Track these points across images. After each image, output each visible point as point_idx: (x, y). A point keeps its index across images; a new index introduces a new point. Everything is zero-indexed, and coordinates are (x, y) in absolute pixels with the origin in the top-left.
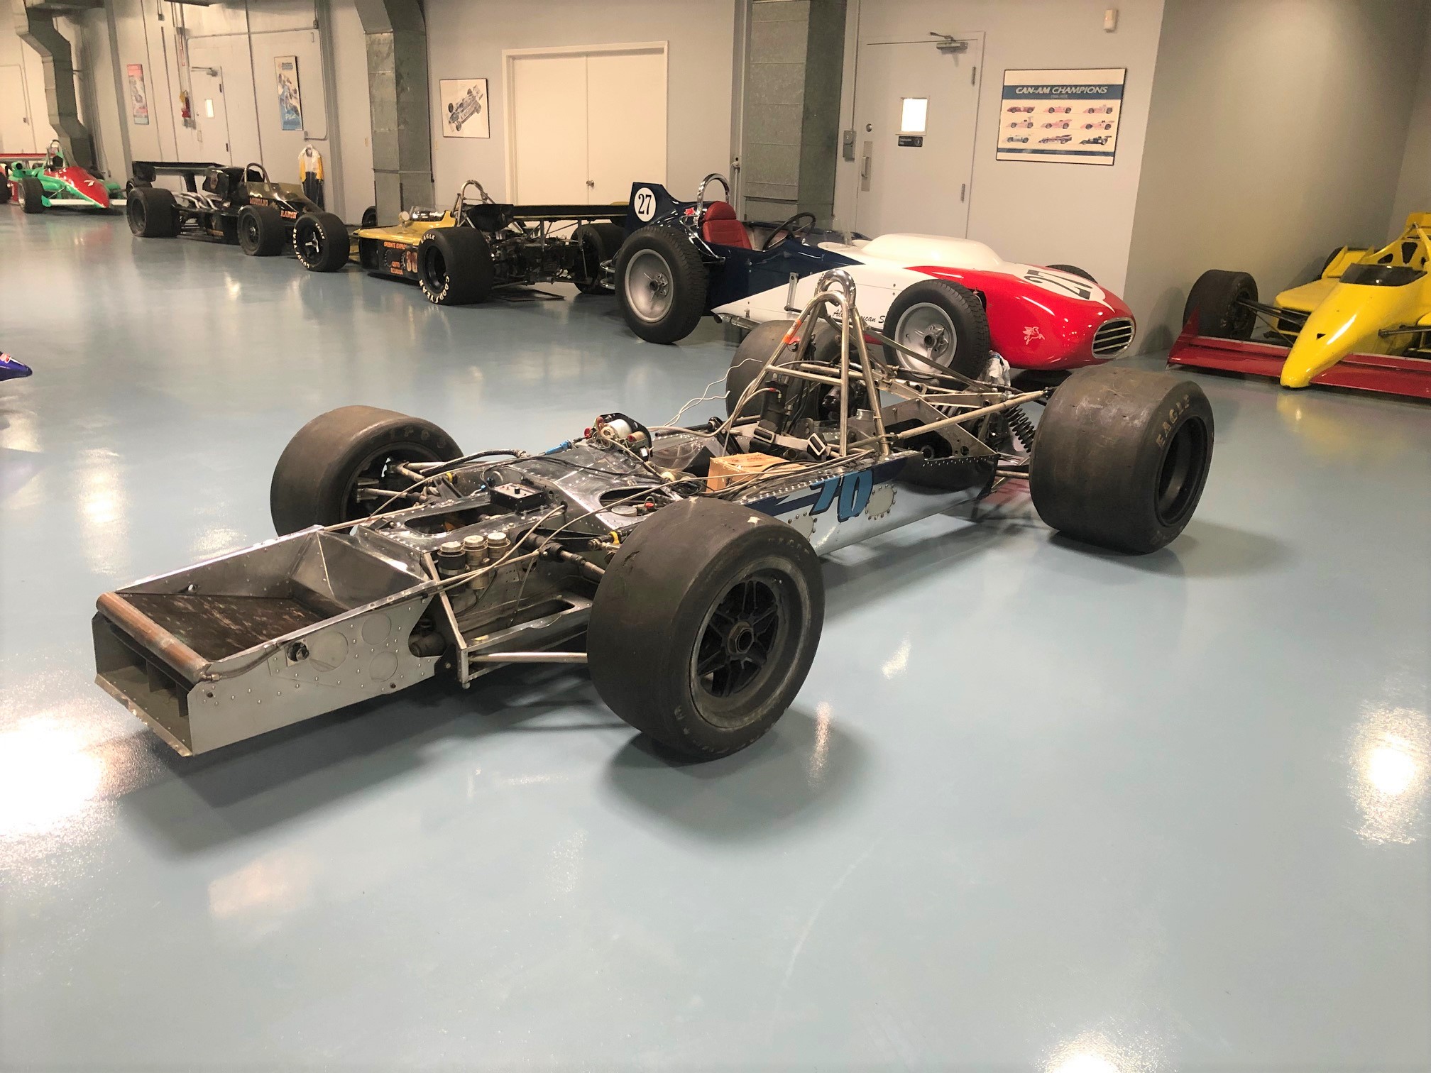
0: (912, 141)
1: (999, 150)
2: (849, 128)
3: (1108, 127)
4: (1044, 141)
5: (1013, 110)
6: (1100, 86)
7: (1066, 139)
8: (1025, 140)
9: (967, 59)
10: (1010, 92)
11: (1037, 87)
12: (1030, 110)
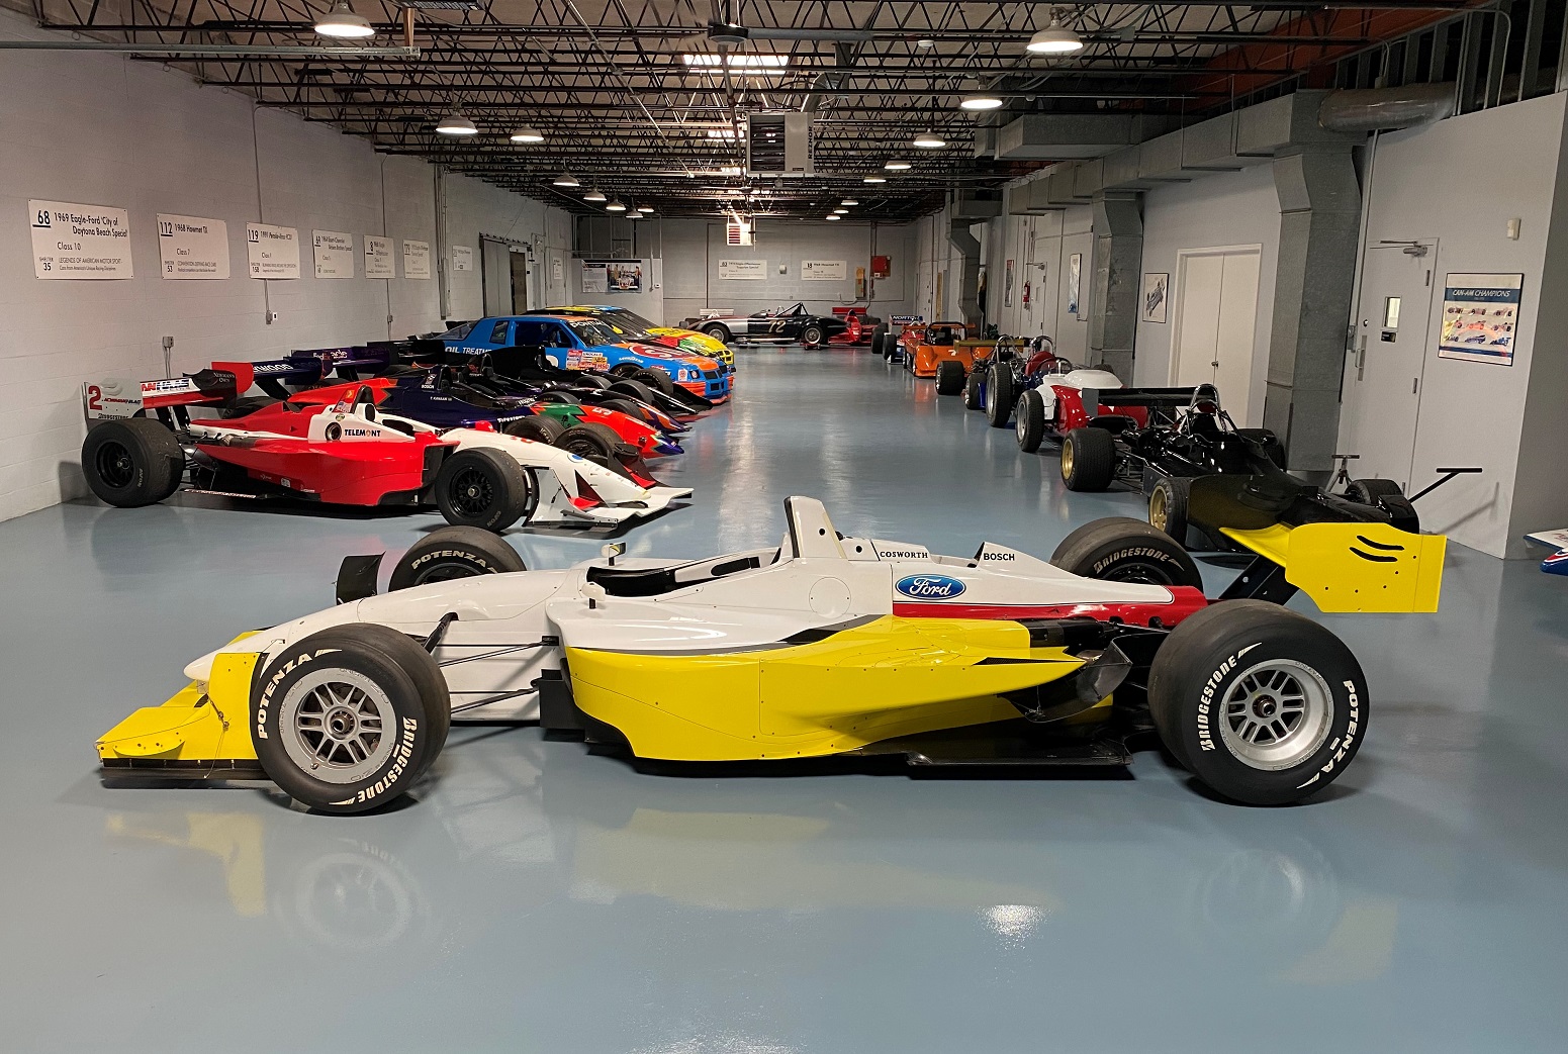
0: (1388, 337)
1: (1441, 348)
2: (1353, 322)
3: (1509, 329)
4: (1468, 341)
5: (1451, 311)
6: (1505, 290)
7: (1481, 339)
8: (1456, 339)
10: (1450, 294)
11: (1466, 290)
12: (1459, 311)
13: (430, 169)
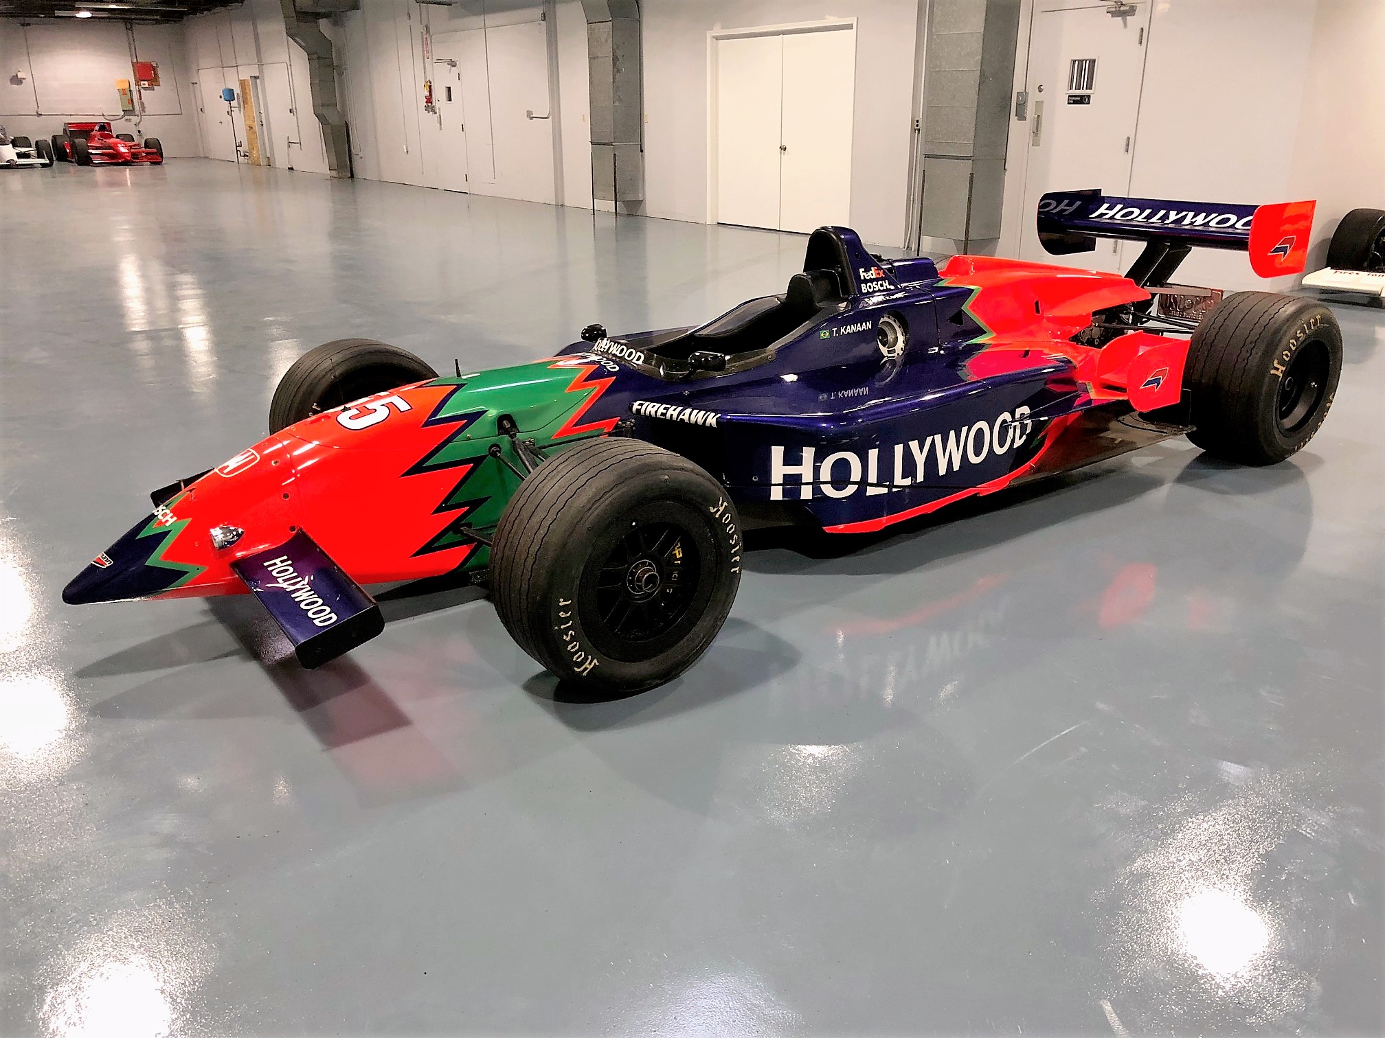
2: (1022, 89)
9: (1134, 21)
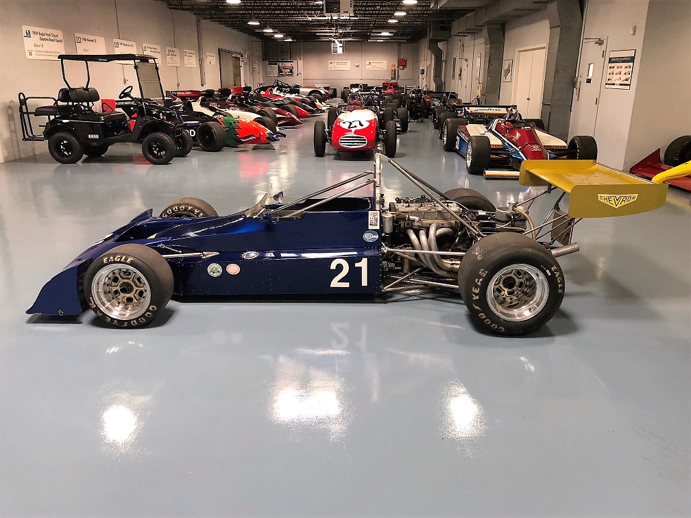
0: (589, 81)
1: (606, 84)
2: (577, 76)
3: (629, 74)
4: (615, 80)
5: (610, 68)
6: (629, 57)
7: (620, 79)
8: (612, 80)
9: (603, 47)
10: (611, 61)
11: (616, 58)
12: (613, 67)
13: (194, 18)
